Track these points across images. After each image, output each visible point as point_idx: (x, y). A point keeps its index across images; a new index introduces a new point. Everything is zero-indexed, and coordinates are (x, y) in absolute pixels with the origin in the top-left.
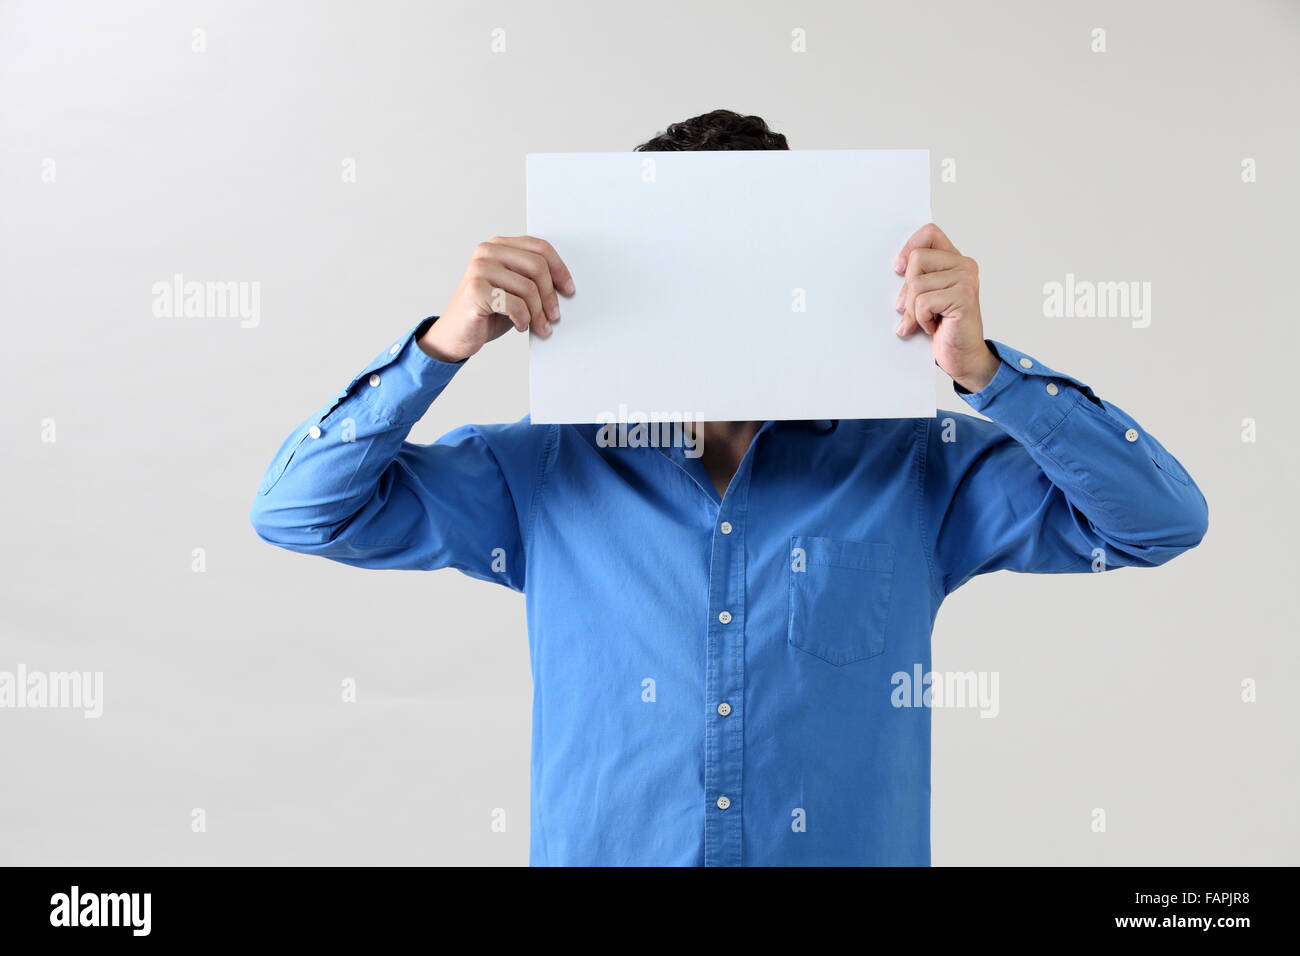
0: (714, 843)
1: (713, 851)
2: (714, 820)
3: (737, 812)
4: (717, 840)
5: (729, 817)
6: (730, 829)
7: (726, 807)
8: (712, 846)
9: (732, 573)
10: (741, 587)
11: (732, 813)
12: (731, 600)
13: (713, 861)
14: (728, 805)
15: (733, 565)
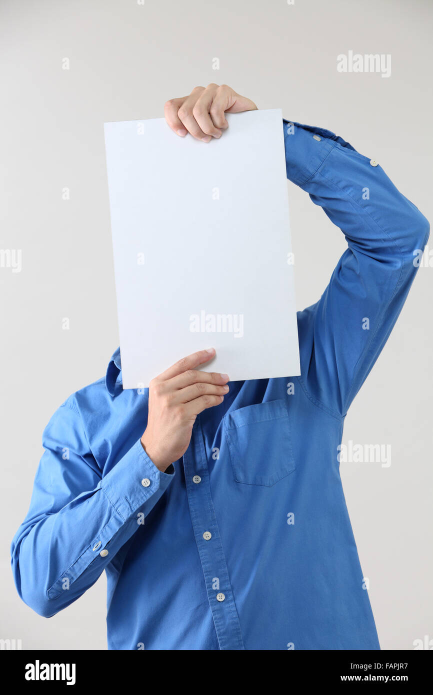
0: (221, 625)
1: (222, 631)
2: (217, 610)
3: (231, 601)
4: (222, 622)
5: (227, 606)
6: (229, 613)
7: (223, 600)
8: (220, 627)
9: (197, 450)
10: (204, 458)
11: (228, 602)
12: (199, 467)
13: (223, 637)
14: (224, 598)
15: (196, 445)
